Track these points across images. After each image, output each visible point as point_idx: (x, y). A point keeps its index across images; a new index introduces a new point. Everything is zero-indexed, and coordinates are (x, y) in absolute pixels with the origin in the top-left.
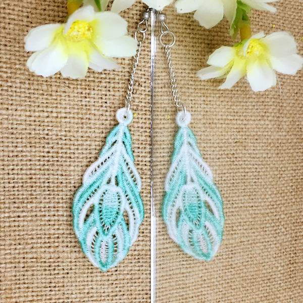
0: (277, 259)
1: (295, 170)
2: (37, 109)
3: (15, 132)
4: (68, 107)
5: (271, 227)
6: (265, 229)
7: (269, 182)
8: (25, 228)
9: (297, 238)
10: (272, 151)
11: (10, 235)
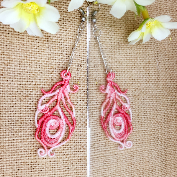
0: (157, 159)
1: (166, 110)
2: (24, 80)
3: (12, 93)
4: (41, 79)
5: (153, 141)
6: (150, 143)
7: (152, 117)
8: (17, 146)
9: (167, 147)
10: (153, 100)
11: (9, 150)
